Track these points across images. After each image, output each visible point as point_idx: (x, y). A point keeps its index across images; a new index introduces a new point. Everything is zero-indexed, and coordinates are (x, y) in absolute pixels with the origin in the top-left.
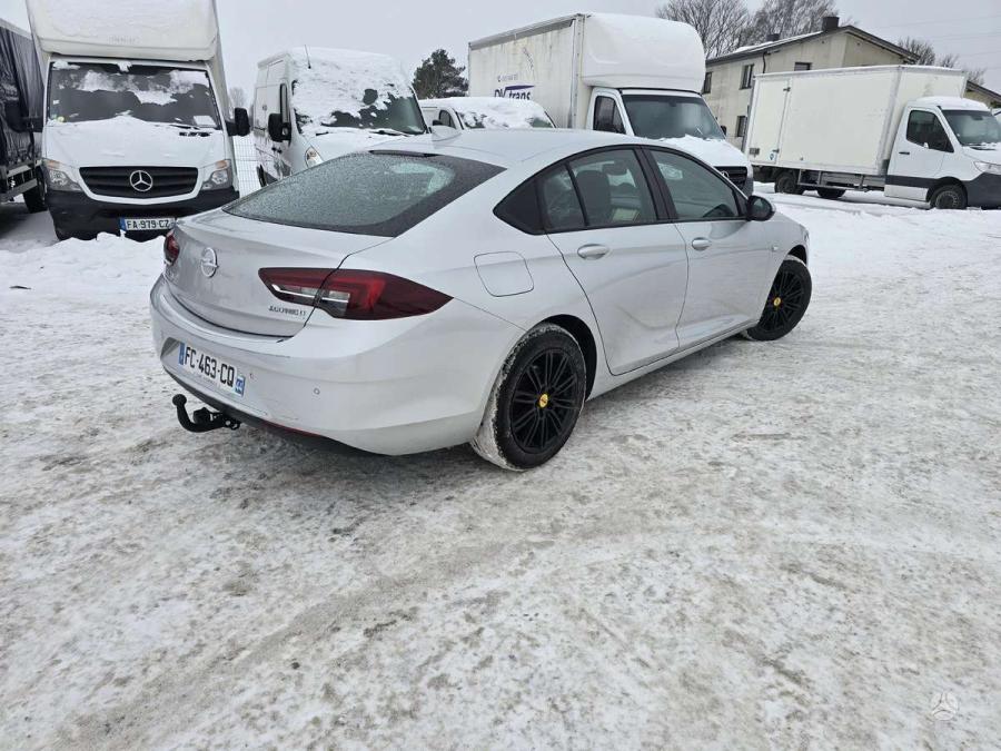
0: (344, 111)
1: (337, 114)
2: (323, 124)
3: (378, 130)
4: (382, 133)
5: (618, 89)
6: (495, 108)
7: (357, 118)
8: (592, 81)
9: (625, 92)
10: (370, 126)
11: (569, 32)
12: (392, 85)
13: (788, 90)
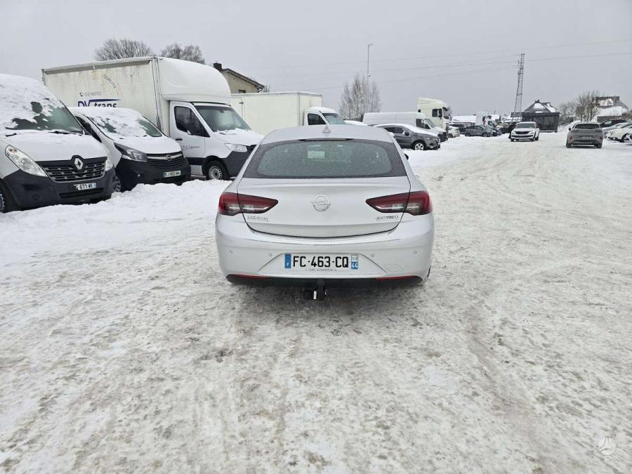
0: (22, 118)
1: (16, 120)
2: (7, 128)
3: (54, 131)
4: (57, 132)
5: (191, 103)
6: (112, 114)
7: (34, 123)
8: (168, 97)
9: (196, 104)
10: (46, 129)
11: (148, 68)
12: (48, 99)
13: (242, 103)
